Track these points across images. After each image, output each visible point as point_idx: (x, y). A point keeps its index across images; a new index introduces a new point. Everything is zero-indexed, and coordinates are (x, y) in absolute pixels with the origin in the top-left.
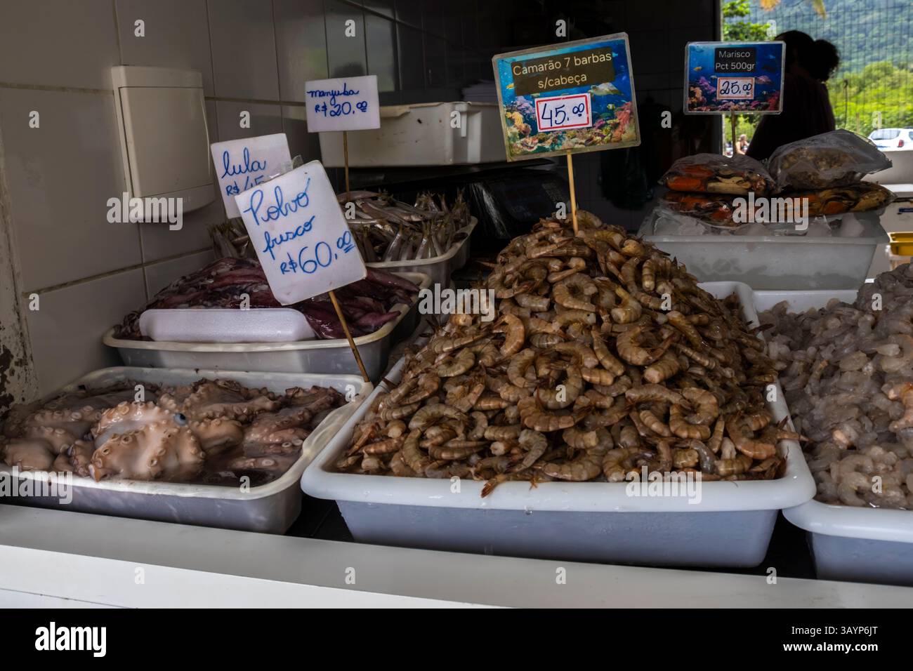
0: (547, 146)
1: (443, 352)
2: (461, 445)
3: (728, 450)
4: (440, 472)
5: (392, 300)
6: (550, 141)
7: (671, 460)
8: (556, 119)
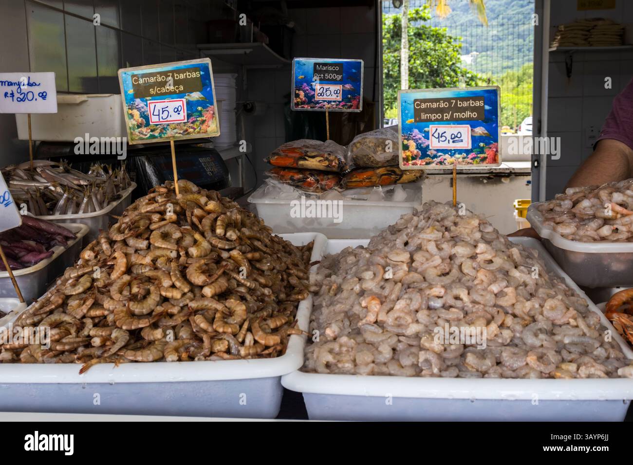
0: (156, 134)
1: (71, 278)
2: (72, 340)
3: (249, 339)
4: (55, 359)
5: (52, 243)
6: (158, 131)
7: (210, 346)
8: (162, 115)
